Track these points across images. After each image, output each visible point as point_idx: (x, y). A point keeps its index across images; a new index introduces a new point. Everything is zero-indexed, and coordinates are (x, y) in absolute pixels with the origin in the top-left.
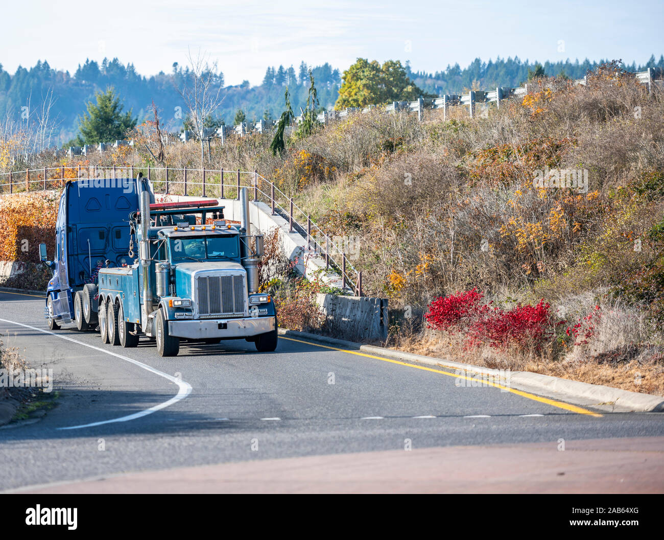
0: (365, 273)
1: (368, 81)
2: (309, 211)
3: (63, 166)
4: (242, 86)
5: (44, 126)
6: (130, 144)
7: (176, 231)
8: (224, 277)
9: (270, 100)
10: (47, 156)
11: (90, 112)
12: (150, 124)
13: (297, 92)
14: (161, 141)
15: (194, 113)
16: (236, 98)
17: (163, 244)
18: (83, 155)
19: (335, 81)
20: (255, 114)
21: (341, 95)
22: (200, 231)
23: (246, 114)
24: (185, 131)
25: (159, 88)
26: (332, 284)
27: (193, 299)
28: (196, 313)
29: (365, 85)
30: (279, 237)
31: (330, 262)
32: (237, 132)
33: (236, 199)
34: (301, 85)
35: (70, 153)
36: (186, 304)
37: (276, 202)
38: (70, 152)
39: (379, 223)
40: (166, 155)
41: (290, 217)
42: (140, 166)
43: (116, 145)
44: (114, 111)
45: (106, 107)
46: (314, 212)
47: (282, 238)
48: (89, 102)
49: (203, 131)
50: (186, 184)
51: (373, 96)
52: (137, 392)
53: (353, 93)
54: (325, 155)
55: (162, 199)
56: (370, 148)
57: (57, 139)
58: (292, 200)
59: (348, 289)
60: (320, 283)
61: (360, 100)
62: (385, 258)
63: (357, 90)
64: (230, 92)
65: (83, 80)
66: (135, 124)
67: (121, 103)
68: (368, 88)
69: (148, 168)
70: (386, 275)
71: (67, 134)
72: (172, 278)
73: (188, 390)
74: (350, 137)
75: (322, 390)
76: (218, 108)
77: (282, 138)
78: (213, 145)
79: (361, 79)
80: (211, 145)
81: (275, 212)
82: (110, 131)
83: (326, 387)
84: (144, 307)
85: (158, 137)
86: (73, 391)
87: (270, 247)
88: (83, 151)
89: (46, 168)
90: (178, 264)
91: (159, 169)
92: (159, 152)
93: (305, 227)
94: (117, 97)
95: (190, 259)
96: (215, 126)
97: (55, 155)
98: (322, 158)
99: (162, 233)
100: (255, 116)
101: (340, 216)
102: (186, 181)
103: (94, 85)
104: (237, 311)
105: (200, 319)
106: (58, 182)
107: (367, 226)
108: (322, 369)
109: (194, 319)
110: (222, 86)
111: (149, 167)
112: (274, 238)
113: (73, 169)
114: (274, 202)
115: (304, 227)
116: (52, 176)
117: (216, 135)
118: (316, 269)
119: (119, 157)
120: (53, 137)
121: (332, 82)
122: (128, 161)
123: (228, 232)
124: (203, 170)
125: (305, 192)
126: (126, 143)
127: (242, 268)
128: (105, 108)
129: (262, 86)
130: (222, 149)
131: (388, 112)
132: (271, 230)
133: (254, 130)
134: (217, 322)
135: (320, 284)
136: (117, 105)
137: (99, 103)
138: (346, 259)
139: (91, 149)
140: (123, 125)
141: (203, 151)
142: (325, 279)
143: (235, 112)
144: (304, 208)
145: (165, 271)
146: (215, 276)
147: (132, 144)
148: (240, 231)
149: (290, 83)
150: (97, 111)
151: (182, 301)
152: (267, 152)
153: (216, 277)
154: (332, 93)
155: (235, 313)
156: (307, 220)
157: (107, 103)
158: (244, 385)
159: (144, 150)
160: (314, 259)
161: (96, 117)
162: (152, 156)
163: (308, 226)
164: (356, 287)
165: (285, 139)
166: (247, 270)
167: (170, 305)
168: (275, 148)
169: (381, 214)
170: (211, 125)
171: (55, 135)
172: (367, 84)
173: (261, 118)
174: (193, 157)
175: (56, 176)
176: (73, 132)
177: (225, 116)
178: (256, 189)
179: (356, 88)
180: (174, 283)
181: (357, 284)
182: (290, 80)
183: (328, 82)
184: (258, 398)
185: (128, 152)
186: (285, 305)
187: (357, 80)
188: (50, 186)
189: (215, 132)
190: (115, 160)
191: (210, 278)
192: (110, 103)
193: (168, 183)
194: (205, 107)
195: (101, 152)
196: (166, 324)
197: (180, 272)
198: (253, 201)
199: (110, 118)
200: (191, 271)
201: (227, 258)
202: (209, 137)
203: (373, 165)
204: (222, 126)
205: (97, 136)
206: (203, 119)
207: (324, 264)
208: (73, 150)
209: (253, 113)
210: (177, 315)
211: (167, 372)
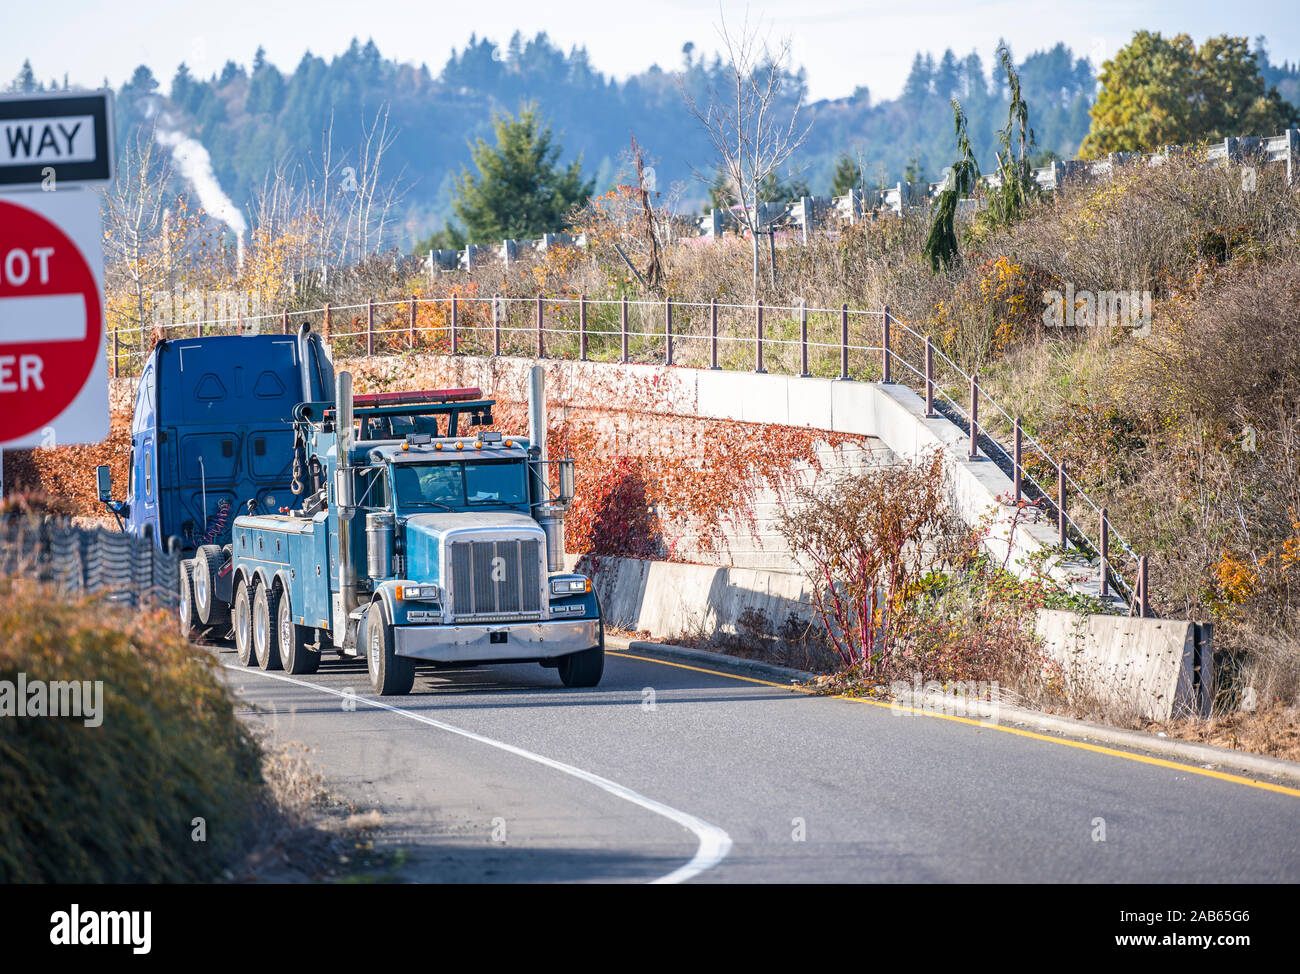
0: (1156, 559)
1: (1162, 86)
2: (1020, 405)
3: (415, 298)
4: (852, 101)
5: (366, 201)
6: (578, 243)
7: (406, 450)
8: (502, 542)
9: (920, 134)
10: (374, 273)
11: (479, 165)
12: (625, 194)
13: (988, 114)
14: (653, 236)
15: (734, 166)
16: (837, 131)
17: (381, 476)
18: (463, 271)
19: (1080, 87)
20: (886, 170)
21: (1096, 119)
22: (452, 451)
23: (863, 168)
24: (712, 211)
25: (648, 105)
26: (1074, 586)
27: (442, 585)
28: (447, 612)
29: (1153, 97)
30: (943, 470)
31: (1069, 533)
32: (841, 213)
33: (838, 378)
34: (999, 97)
35: (431, 265)
36: (429, 594)
37: (935, 386)
38: (430, 262)
39: (1190, 437)
40: (666, 270)
41: (971, 421)
42: (602, 296)
43: (543, 245)
44: (539, 160)
45: (521, 151)
46: (1031, 409)
47: (952, 472)
48: (477, 139)
49: (758, 211)
50: (715, 340)
51: (1175, 123)
52: (596, 850)
53: (1125, 117)
54: (1057, 268)
55: (656, 377)
56: (1167, 251)
57: (397, 231)
58: (976, 380)
59: (1114, 600)
60: (1046, 584)
61: (1141, 135)
62: (1207, 522)
63: (1134, 109)
64: (823, 114)
65: (463, 85)
66: (589, 193)
67: (554, 142)
68: (1161, 106)
69: (622, 302)
70: (1208, 565)
71: (423, 219)
72: (398, 541)
73: (721, 846)
74: (1118, 226)
75: (1052, 847)
76: (794, 155)
77: (950, 228)
78: (782, 243)
79: (1146, 83)
80: (776, 244)
81: (934, 410)
82: (529, 210)
83: (1060, 840)
84: (339, 598)
85: (645, 225)
86: (440, 850)
87: (923, 494)
88: (463, 260)
89: (372, 302)
90: (411, 516)
91: (649, 305)
92: (648, 261)
93: (1010, 446)
94: (547, 127)
95: (433, 506)
96: (785, 200)
97: (394, 269)
98: (1049, 276)
99: (378, 454)
100: (886, 175)
101: (1095, 419)
102: (715, 334)
103: (491, 98)
104: (526, 608)
105: (454, 623)
106: (401, 335)
107: (1163, 443)
108: (1051, 795)
109: (443, 624)
110: (803, 100)
111: (626, 299)
112: (933, 472)
113: (438, 304)
114: (931, 385)
115: (1007, 446)
116: (388, 322)
117: (788, 220)
118: (1036, 548)
119: (551, 274)
120: (388, 227)
121: (1072, 90)
122: (575, 285)
123: (507, 454)
124: (755, 306)
125: (1008, 359)
126: (567, 241)
127: (536, 525)
128: (516, 153)
129: (901, 100)
130: (803, 254)
131: (1211, 163)
132: (924, 453)
133: (882, 209)
134: (488, 630)
135: (1044, 586)
136: (547, 146)
137: (502, 143)
138: (1110, 525)
139: (481, 256)
140: (559, 196)
141: (758, 258)
142: (1059, 575)
143: (833, 162)
144: (1006, 400)
145: (385, 529)
146: (486, 540)
147: (582, 241)
148: (529, 452)
149: (970, 93)
150: (496, 162)
151: (420, 588)
152: (915, 262)
153: (488, 543)
154: (1074, 118)
155: (524, 613)
156: (1012, 430)
157: (523, 142)
158: (860, 836)
159: (612, 257)
160: (1030, 526)
161: (494, 177)
162: (631, 272)
163: (1015, 443)
164: (1134, 594)
165: (958, 231)
166: (544, 527)
167: (397, 596)
168: (935, 253)
169: (1198, 413)
170: (776, 198)
171: (393, 220)
172: (1160, 94)
173: (898, 178)
174: (732, 274)
175: (398, 321)
176: (437, 212)
177: (810, 173)
178: (887, 354)
179: (1132, 105)
180: (402, 552)
181: (1136, 587)
182: (970, 85)
183: (1064, 90)
184: (894, 867)
185: (574, 263)
186: (959, 638)
187: (1134, 85)
188: (382, 345)
189: (787, 214)
190: (541, 281)
191: (475, 545)
192: (529, 143)
193: (670, 338)
194: (761, 150)
195: (506, 262)
196: (389, 632)
197: (414, 532)
198: (880, 382)
199: (528, 178)
200: (439, 530)
201: (504, 504)
202: (771, 224)
203: (1174, 294)
204: (802, 198)
205: (496, 224)
206: (757, 180)
207: (1054, 538)
208: (437, 257)
209: (880, 165)
210: (411, 616)
211: (669, 803)
